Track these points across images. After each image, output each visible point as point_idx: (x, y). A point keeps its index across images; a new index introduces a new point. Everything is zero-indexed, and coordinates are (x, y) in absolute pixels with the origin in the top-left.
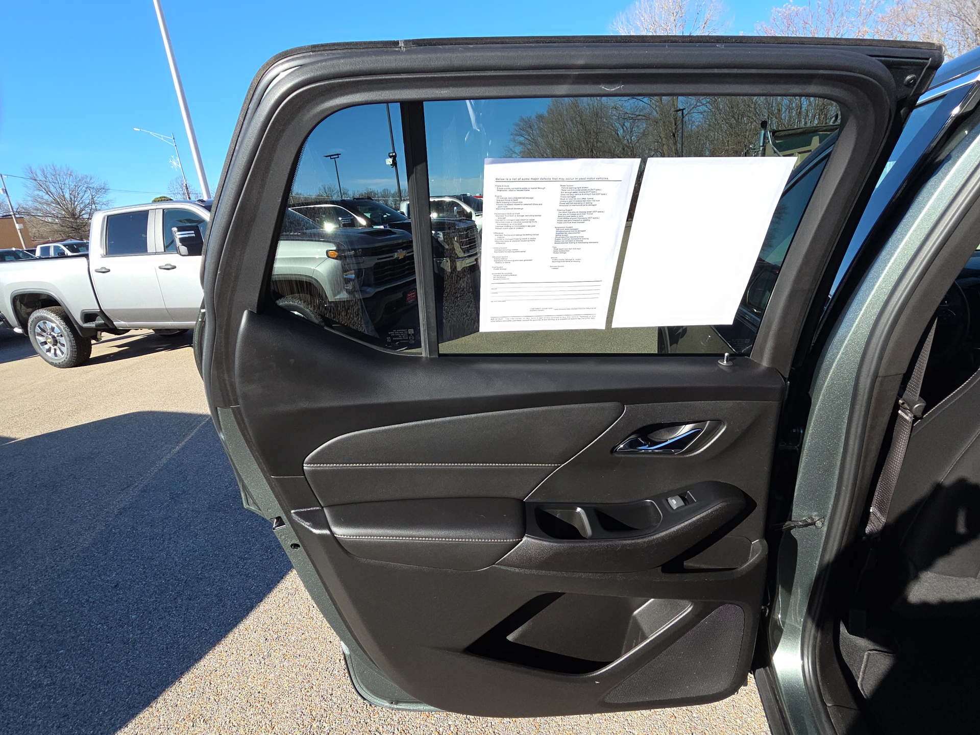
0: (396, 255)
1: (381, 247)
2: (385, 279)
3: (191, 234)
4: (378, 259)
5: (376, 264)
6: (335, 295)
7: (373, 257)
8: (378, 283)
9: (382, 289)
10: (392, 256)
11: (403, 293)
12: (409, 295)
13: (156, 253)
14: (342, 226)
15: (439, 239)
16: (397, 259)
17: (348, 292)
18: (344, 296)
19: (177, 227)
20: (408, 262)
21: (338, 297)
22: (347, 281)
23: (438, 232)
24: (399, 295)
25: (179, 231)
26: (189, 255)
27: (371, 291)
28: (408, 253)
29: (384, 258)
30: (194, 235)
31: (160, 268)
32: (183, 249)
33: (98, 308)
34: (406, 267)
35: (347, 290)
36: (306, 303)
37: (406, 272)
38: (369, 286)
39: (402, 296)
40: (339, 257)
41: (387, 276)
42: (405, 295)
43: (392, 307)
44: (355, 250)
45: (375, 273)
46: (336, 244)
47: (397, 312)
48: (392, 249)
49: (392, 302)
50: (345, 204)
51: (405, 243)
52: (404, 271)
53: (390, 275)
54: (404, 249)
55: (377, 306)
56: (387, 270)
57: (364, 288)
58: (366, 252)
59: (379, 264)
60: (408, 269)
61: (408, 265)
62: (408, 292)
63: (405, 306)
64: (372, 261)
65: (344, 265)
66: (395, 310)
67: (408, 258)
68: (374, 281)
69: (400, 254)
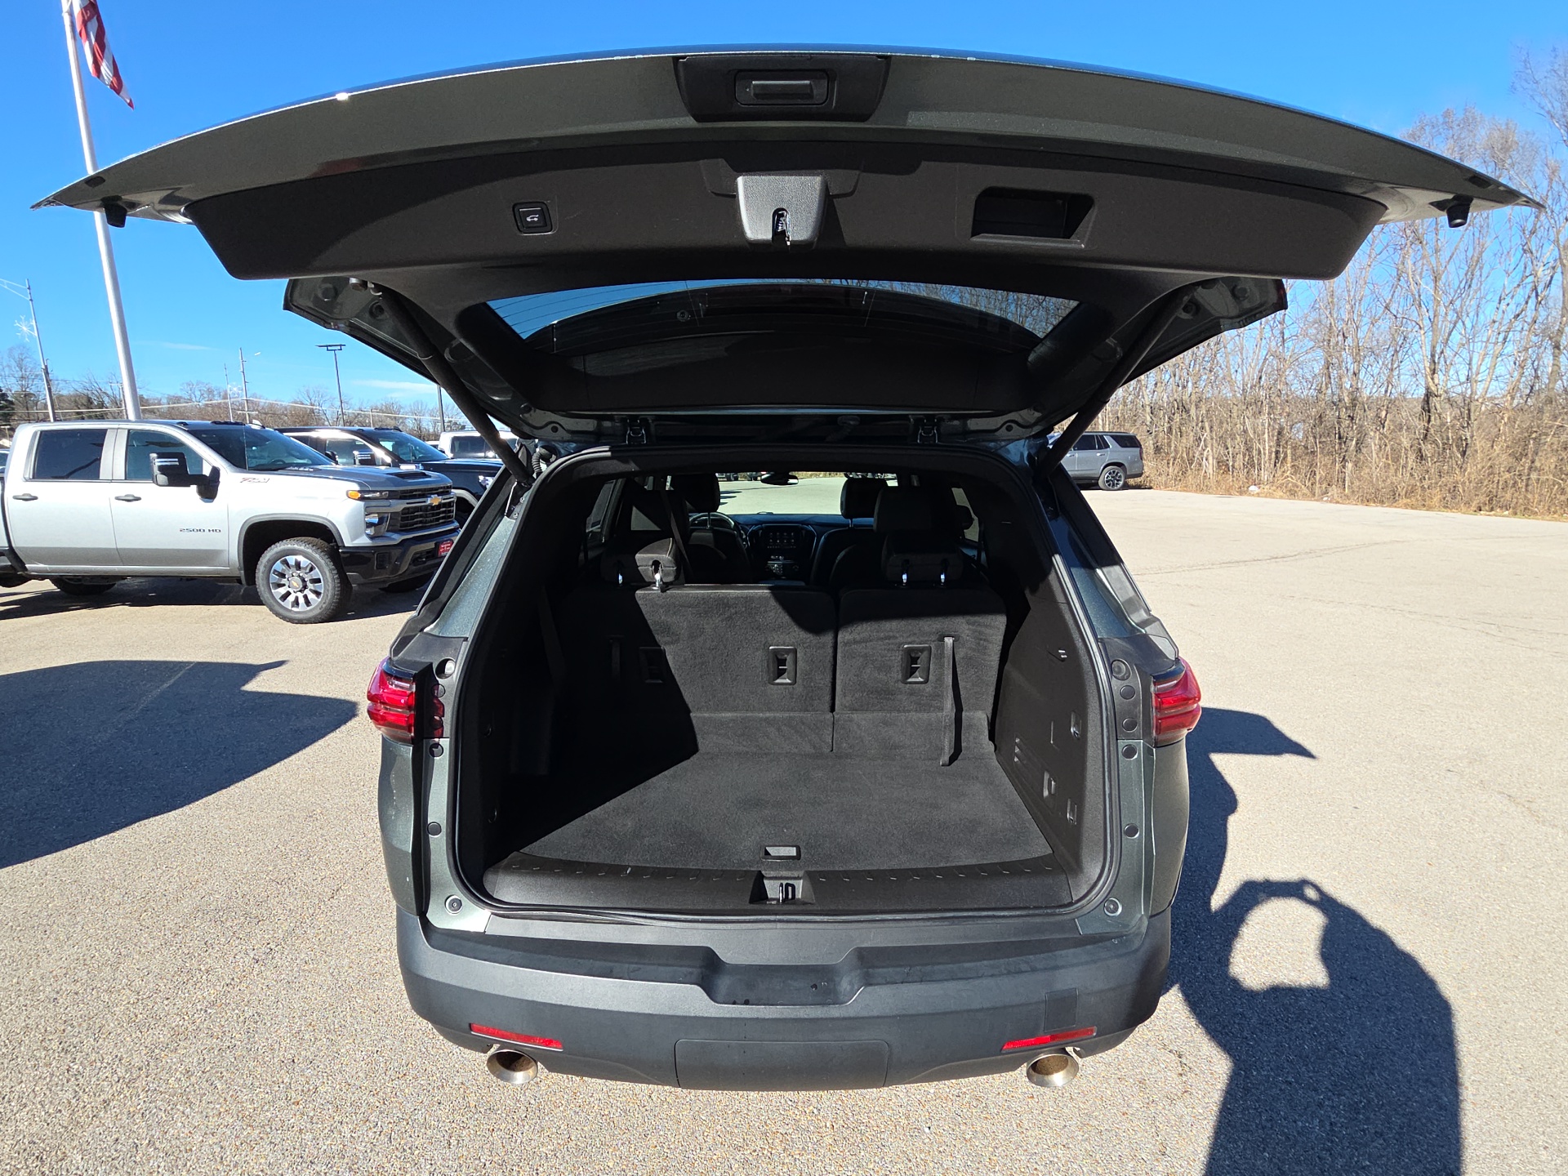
0: (429, 501)
1: (412, 491)
2: (415, 526)
3: (175, 462)
4: (408, 503)
5: (404, 509)
6: (353, 540)
7: (401, 501)
8: (402, 530)
9: (410, 536)
10: (425, 502)
11: (435, 544)
13: (111, 481)
14: (357, 462)
16: (430, 505)
17: (372, 538)
18: (364, 541)
19: (157, 454)
20: (444, 509)
21: (356, 542)
22: (369, 525)
23: (487, 478)
24: (431, 545)
25: (158, 458)
26: (169, 485)
27: (397, 538)
28: (444, 499)
29: (415, 503)
30: (177, 463)
31: (117, 498)
32: (162, 478)
33: (7, 545)
34: (441, 515)
35: (367, 535)
36: (314, 548)
37: (441, 521)
38: (395, 531)
39: (434, 546)
40: (362, 499)
41: (416, 523)
42: (437, 545)
43: (420, 558)
44: (381, 492)
45: (403, 519)
46: (360, 484)
47: (427, 564)
48: (425, 493)
49: (421, 552)
50: (362, 435)
51: (441, 488)
52: (438, 520)
53: (421, 522)
54: (439, 494)
55: (403, 555)
56: (417, 517)
57: (389, 534)
58: (393, 495)
59: (408, 508)
60: (443, 518)
61: (443, 512)
62: (442, 543)
63: (437, 558)
64: (399, 506)
65: (366, 508)
66: (425, 562)
67: (444, 505)
68: (401, 527)
69: (434, 500)
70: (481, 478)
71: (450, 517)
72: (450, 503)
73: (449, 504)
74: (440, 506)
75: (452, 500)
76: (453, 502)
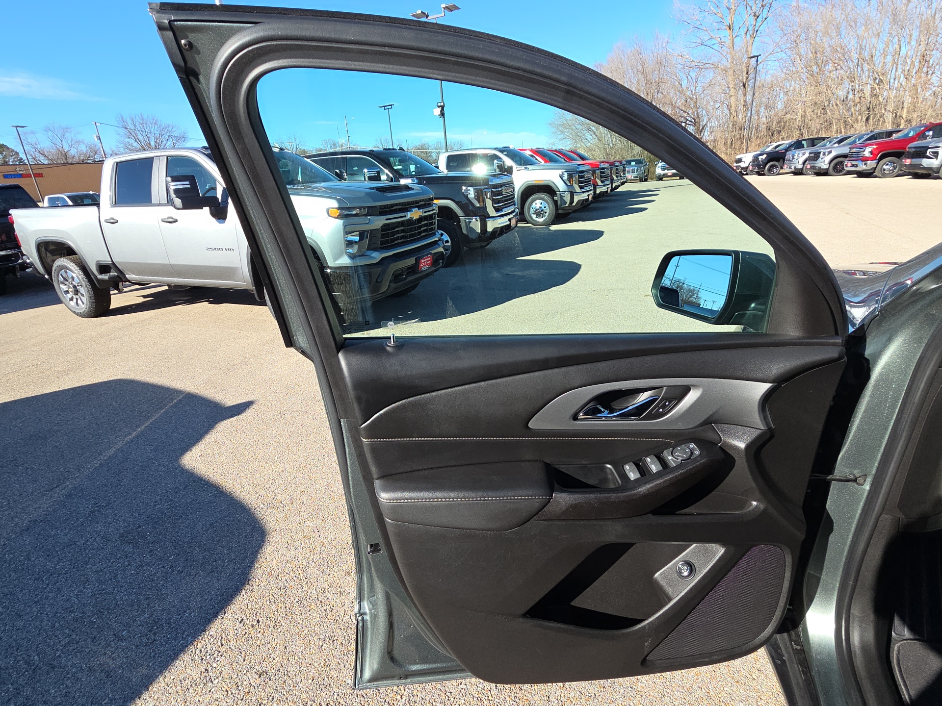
0: (409, 215)
1: (392, 205)
2: (396, 242)
3: (186, 185)
4: (387, 219)
5: (385, 225)
7: (382, 217)
8: (384, 247)
9: (391, 253)
10: (405, 216)
11: (416, 259)
12: (423, 261)
13: (160, 205)
15: (469, 196)
16: (411, 220)
17: (352, 257)
18: (346, 261)
19: (171, 177)
20: (426, 222)
21: (336, 262)
22: (349, 244)
23: (469, 188)
24: (411, 261)
25: (173, 181)
26: (183, 209)
27: (377, 256)
28: (425, 212)
29: (394, 218)
30: (189, 186)
31: (163, 221)
32: (178, 202)
33: (110, 260)
34: (422, 229)
35: (349, 255)
37: (422, 235)
38: (375, 250)
39: (414, 262)
40: (340, 217)
41: (398, 239)
42: (418, 261)
43: (401, 274)
44: (360, 208)
45: (383, 236)
46: (339, 201)
47: (408, 280)
48: (406, 207)
49: (402, 269)
50: (374, 156)
51: (423, 200)
52: (420, 233)
53: (402, 237)
54: (419, 207)
55: (383, 272)
56: (398, 232)
57: (369, 253)
58: (372, 211)
59: (388, 225)
60: (425, 231)
61: (425, 225)
62: (422, 258)
63: (417, 273)
64: (379, 222)
65: (345, 226)
66: (405, 279)
67: (426, 218)
68: (381, 244)
69: (415, 214)
70: (464, 188)
71: (432, 229)
72: (431, 215)
73: (431, 217)
74: (421, 219)
75: (435, 211)
76: (434, 214)
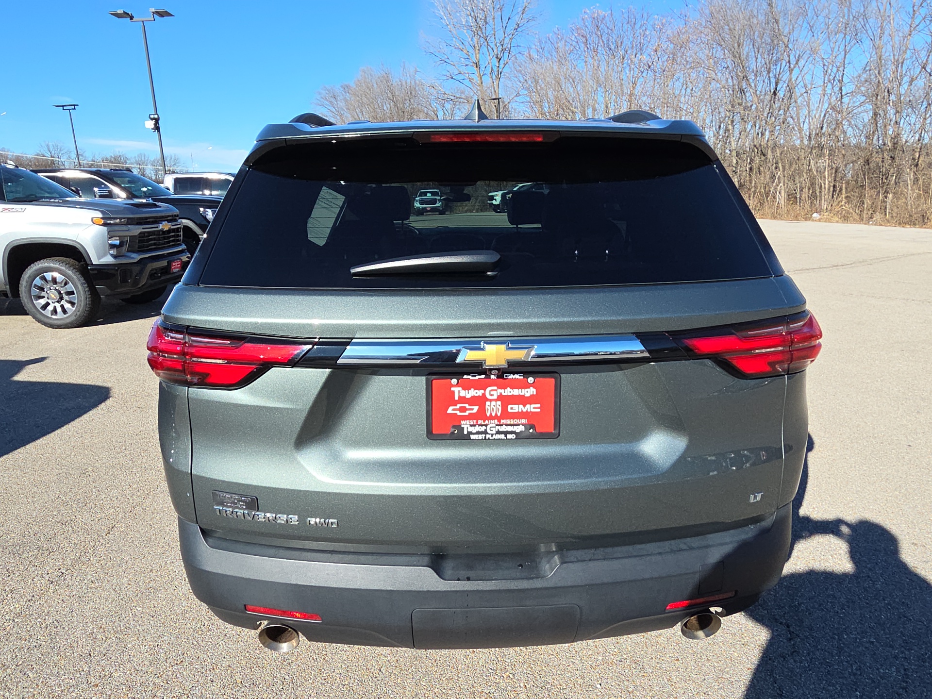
0: (161, 227)
1: (147, 218)
2: (150, 247)
4: (143, 229)
5: (140, 233)
6: (99, 259)
7: (137, 227)
8: (140, 251)
9: (147, 256)
10: (157, 227)
11: (168, 262)
12: (174, 264)
14: (97, 196)
15: (208, 217)
16: (162, 230)
17: (115, 257)
18: (108, 259)
20: (173, 234)
21: (102, 260)
22: (112, 246)
23: (207, 210)
24: (164, 263)
27: (136, 257)
28: (173, 225)
29: (149, 228)
34: (171, 239)
35: (112, 255)
36: (67, 266)
37: (171, 244)
38: (134, 252)
39: (166, 264)
40: (104, 225)
41: (151, 245)
42: (169, 263)
43: (156, 273)
44: (121, 219)
45: (140, 241)
46: (102, 212)
47: (162, 278)
48: (157, 220)
49: (156, 269)
50: (101, 175)
51: (170, 216)
52: (169, 242)
53: (155, 244)
54: (169, 221)
55: (141, 271)
56: (151, 240)
57: (129, 254)
58: (131, 222)
59: (144, 233)
60: (173, 241)
61: (173, 236)
62: (173, 261)
63: (170, 274)
64: (136, 230)
65: (109, 232)
66: (160, 277)
67: (173, 230)
68: (139, 248)
69: (165, 226)
70: (202, 209)
71: (178, 240)
72: (178, 228)
73: (178, 230)
74: (169, 231)
75: (179, 226)
76: (180, 228)
